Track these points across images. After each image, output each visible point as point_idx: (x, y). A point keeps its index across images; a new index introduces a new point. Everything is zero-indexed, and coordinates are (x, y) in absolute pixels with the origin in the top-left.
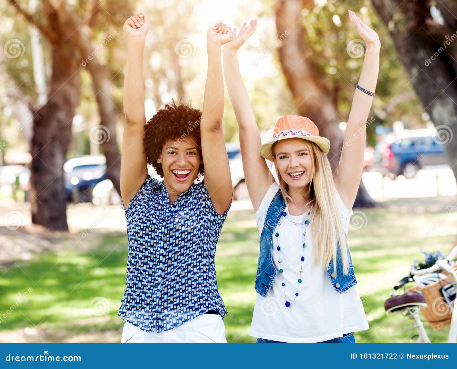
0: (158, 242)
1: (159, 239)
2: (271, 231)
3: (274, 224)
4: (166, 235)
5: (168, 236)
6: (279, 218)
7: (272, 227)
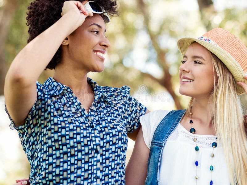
0: (94, 156)
1: (95, 152)
2: (160, 147)
3: (163, 140)
4: (102, 147)
5: (104, 149)
6: (169, 133)
7: (161, 142)
